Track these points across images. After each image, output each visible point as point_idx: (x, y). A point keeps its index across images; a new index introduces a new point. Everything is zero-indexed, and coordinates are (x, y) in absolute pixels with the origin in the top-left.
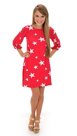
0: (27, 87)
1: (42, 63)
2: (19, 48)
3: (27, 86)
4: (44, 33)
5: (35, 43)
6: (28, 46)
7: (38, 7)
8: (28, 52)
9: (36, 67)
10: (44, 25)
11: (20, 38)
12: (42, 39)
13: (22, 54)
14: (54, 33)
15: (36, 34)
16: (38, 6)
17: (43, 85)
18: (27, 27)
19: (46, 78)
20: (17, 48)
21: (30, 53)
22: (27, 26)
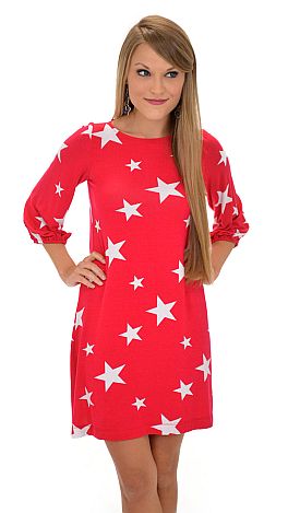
0: (89, 433)
1: (163, 311)
2: (53, 236)
3: (88, 428)
4: (176, 160)
5: (130, 210)
6: (97, 226)
7: (145, 31)
8: (95, 261)
9: (131, 334)
10: (173, 118)
11: (59, 189)
12: (165, 190)
13: (66, 269)
14: (223, 159)
15: (134, 165)
16: (143, 24)
17: (167, 427)
18: (89, 132)
19: (185, 390)
20: (46, 240)
21: (103, 267)
22: (91, 127)
